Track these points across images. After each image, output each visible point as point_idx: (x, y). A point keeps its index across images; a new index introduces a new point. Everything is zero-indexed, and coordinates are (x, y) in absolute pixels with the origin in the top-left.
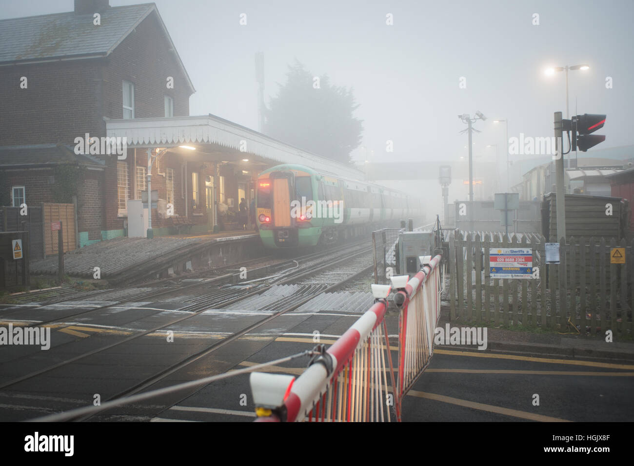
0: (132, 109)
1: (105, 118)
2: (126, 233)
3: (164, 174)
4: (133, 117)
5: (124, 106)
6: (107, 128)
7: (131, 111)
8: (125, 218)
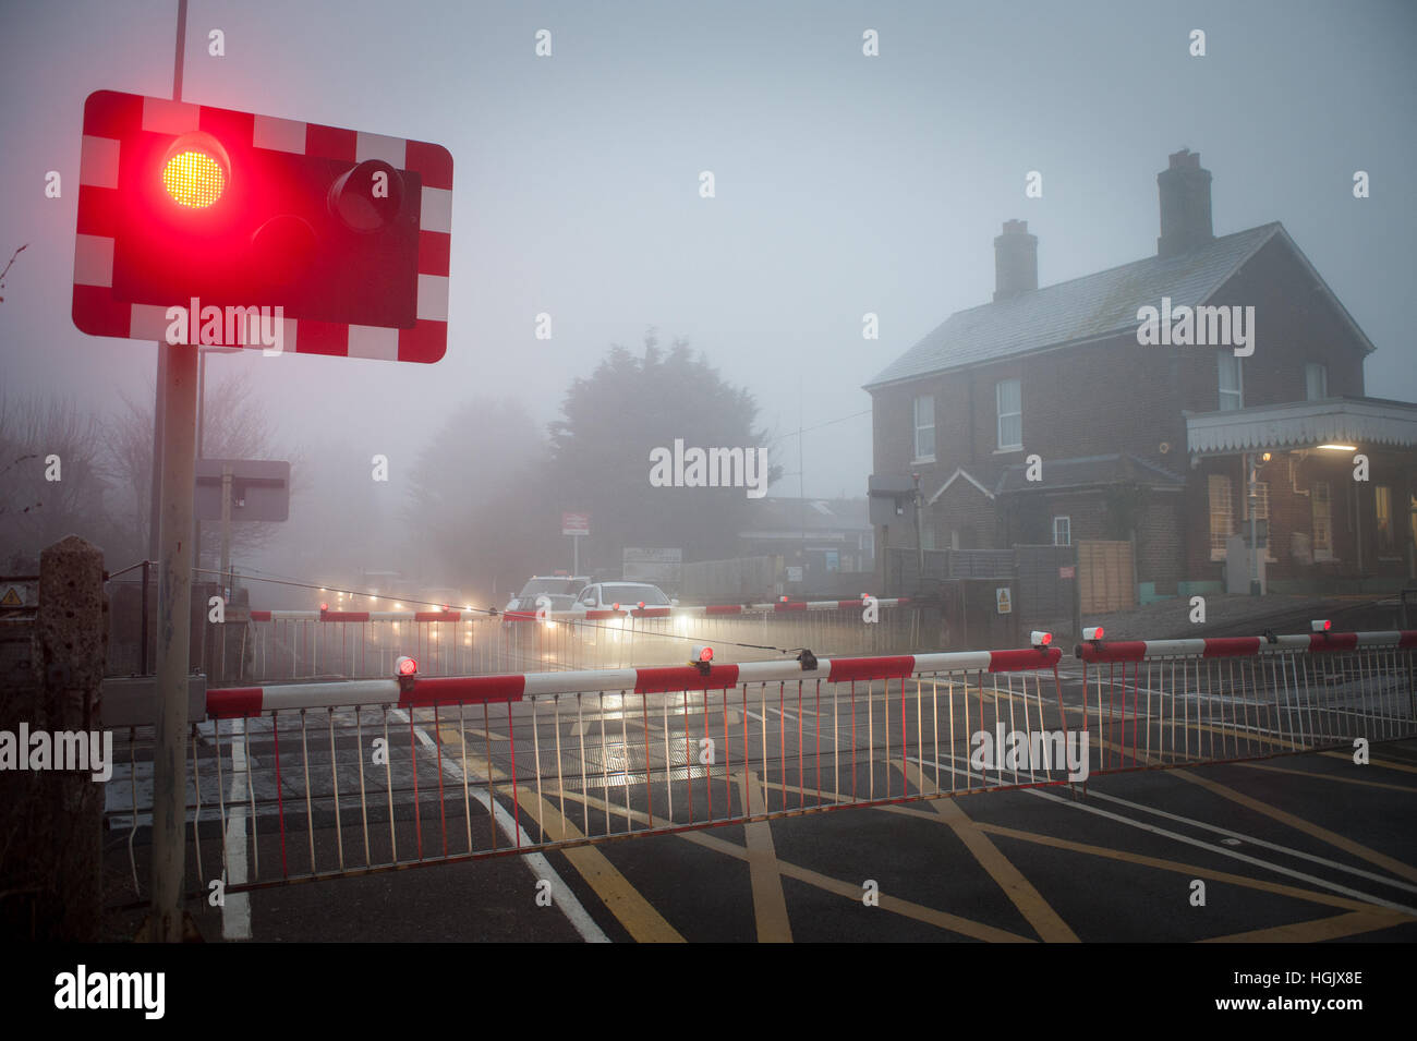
0: (1239, 393)
1: (1185, 413)
2: (1224, 588)
3: (1307, 493)
4: (1241, 405)
5: (1221, 391)
6: (1188, 427)
7: (1238, 396)
8: (1223, 563)
